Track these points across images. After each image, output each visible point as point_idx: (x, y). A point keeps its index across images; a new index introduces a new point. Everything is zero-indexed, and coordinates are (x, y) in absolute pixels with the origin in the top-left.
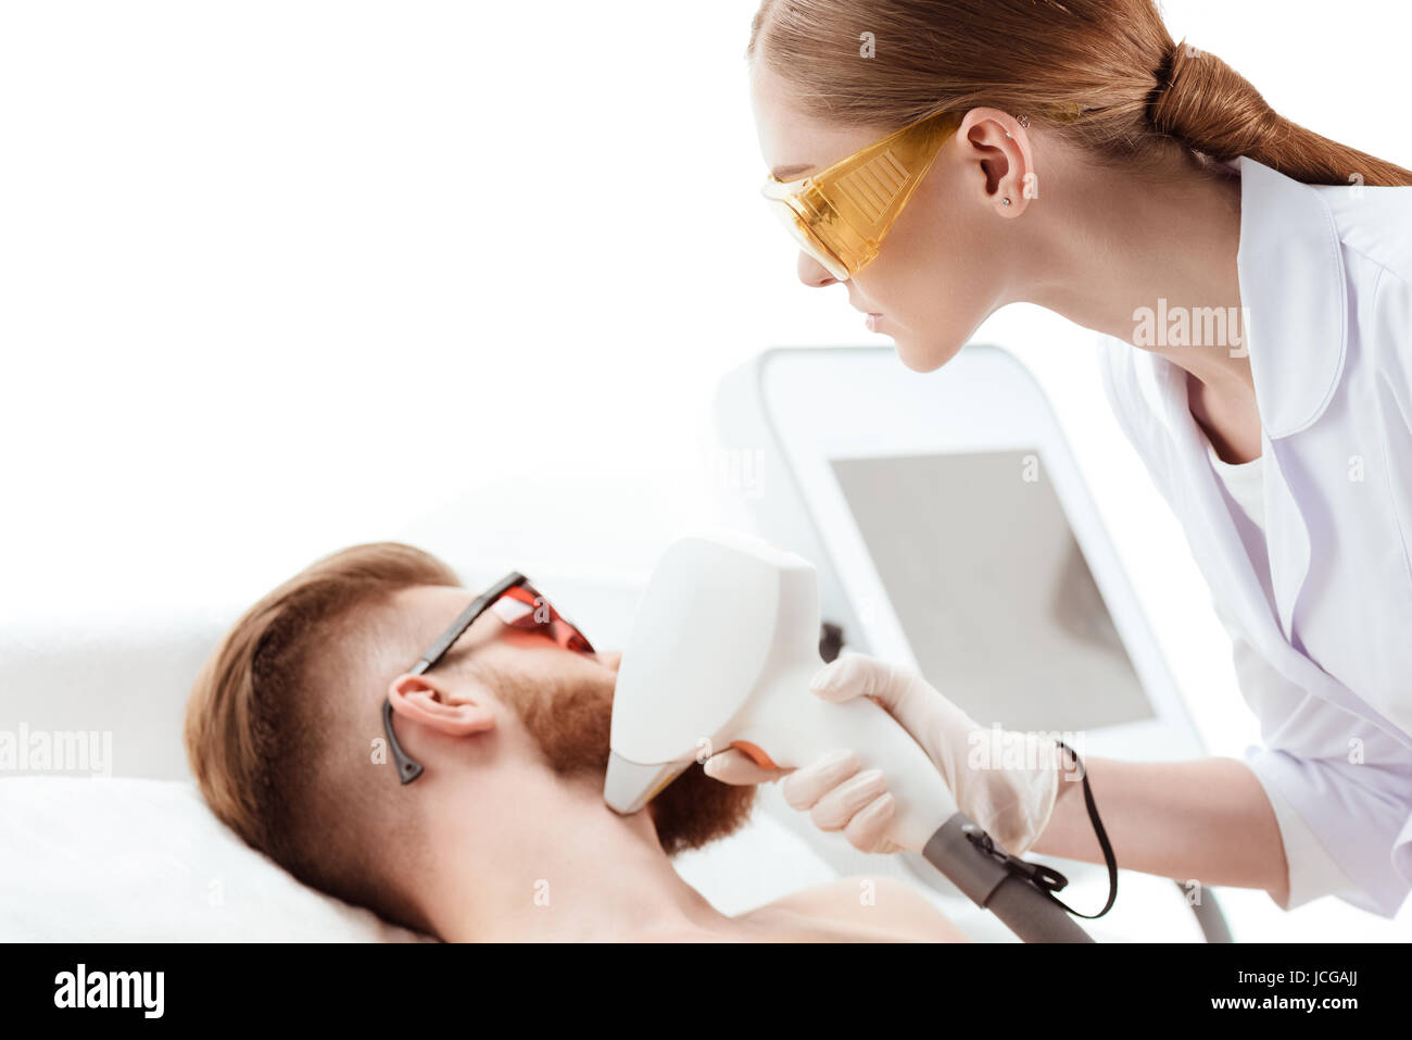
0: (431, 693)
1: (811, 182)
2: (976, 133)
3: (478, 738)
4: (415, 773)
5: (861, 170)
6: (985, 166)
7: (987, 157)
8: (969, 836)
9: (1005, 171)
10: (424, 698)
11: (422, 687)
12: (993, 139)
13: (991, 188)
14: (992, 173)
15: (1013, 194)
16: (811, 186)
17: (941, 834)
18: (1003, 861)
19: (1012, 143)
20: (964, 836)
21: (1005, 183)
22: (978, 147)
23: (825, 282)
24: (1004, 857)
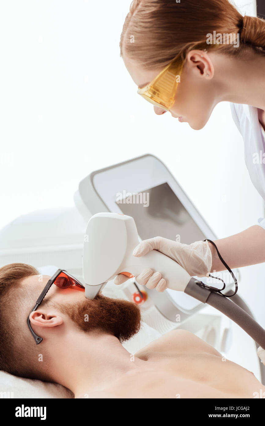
0: (41, 316)
1: (148, 87)
2: (192, 58)
3: (59, 327)
4: (40, 340)
5: (162, 79)
6: (198, 67)
7: (198, 64)
8: (197, 284)
9: (204, 66)
10: (40, 318)
11: (38, 315)
12: (197, 59)
13: (202, 72)
14: (201, 68)
15: (208, 72)
16: (149, 88)
17: (189, 286)
18: (208, 288)
19: (204, 59)
20: (196, 284)
21: (205, 70)
22: (195, 62)
23: (163, 113)
24: (209, 287)
